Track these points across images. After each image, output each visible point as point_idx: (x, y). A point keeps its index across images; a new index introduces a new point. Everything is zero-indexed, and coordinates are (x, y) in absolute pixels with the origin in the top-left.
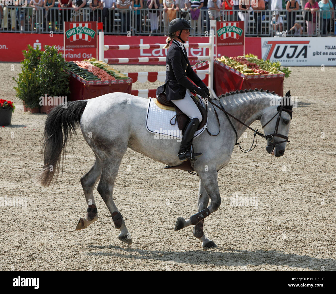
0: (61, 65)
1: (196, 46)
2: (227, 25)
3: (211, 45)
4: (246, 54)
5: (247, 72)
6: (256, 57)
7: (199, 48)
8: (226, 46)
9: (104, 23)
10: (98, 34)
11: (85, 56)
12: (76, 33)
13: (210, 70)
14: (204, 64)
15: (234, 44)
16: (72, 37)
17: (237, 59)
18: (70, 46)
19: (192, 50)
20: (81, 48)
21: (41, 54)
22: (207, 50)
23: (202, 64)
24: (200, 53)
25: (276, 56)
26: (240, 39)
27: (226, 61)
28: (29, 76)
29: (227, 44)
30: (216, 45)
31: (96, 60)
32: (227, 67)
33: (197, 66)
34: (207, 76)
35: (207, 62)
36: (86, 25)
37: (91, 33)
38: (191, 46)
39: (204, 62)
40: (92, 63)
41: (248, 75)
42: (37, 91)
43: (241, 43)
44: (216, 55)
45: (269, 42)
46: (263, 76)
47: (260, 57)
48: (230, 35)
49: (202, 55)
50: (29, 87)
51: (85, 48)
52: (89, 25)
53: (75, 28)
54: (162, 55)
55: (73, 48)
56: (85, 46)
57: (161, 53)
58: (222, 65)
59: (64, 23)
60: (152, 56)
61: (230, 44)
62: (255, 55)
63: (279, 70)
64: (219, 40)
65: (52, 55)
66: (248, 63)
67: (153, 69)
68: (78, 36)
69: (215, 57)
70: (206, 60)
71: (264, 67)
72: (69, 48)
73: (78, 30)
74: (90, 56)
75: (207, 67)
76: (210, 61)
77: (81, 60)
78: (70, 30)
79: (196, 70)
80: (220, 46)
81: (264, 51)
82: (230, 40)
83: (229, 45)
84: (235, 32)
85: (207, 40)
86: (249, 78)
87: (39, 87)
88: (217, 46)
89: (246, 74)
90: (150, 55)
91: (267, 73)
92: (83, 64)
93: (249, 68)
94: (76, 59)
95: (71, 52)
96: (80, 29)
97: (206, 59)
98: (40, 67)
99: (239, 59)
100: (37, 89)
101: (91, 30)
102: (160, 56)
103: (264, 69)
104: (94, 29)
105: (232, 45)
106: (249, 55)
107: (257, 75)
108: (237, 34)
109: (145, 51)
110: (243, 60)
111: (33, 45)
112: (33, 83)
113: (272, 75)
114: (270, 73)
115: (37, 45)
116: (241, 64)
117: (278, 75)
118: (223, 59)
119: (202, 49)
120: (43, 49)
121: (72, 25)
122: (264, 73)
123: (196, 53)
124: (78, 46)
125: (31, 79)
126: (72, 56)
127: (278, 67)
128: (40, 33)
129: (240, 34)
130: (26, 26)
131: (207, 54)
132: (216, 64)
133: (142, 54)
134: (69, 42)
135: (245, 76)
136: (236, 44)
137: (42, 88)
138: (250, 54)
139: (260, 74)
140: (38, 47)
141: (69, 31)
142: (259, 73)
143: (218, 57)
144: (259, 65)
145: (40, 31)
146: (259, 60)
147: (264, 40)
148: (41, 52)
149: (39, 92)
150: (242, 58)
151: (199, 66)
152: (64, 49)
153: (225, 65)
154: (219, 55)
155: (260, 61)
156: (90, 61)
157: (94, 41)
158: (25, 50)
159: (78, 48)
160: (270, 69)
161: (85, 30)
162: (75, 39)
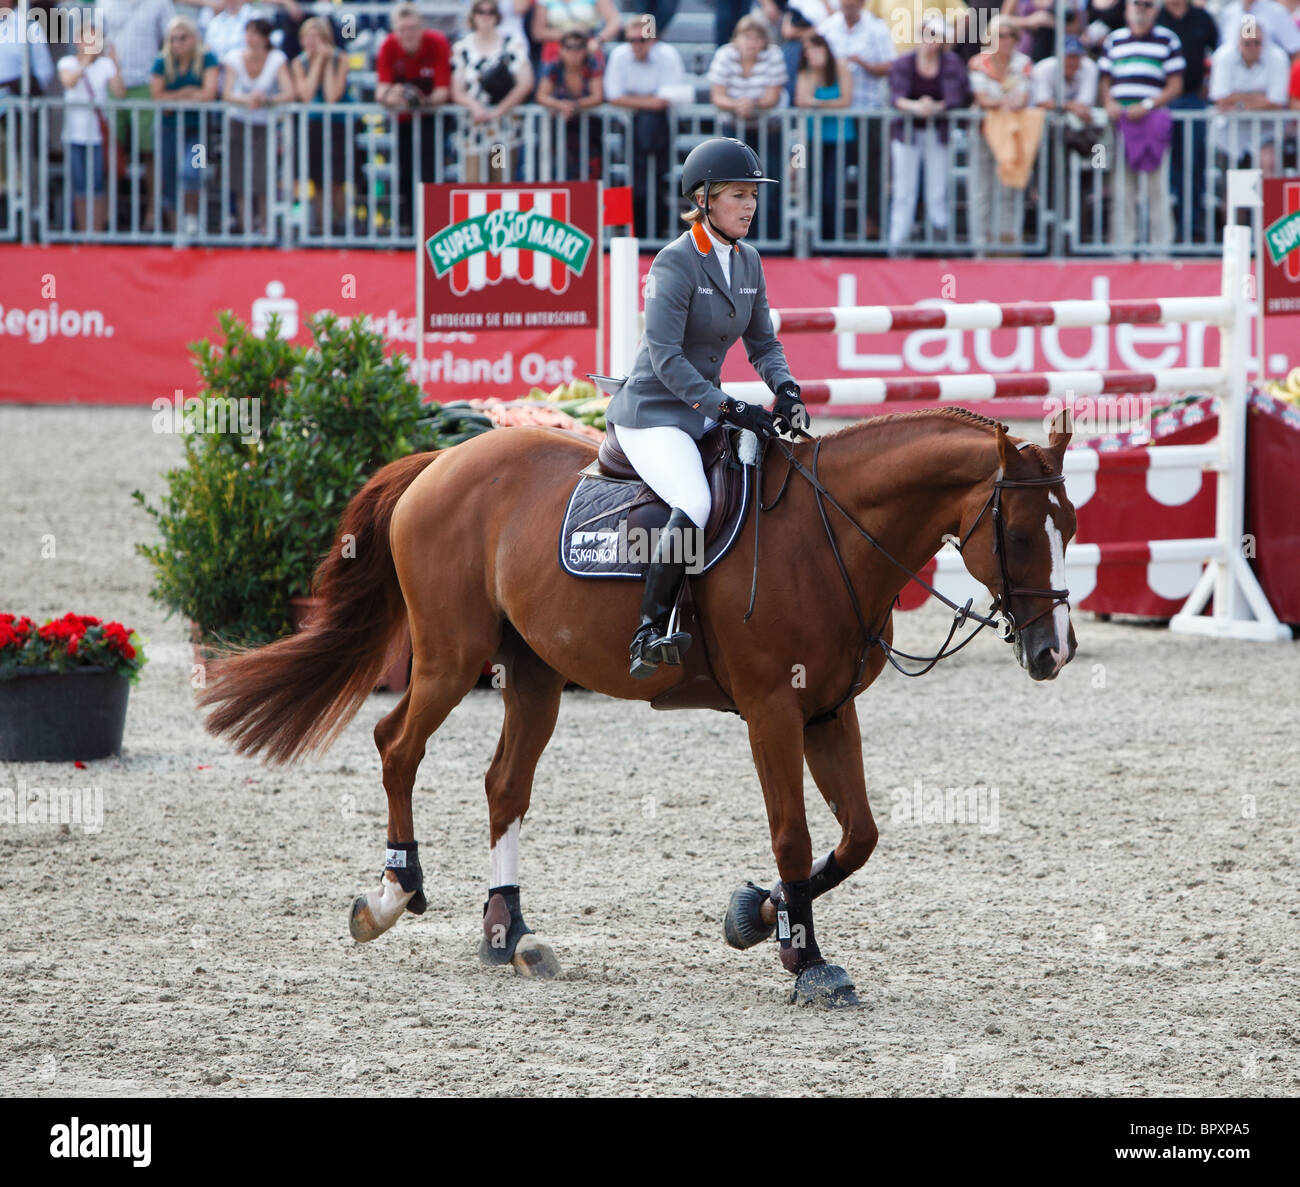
0: (399, 422)
1: (1149, 317)
3: (1232, 312)
7: (1164, 328)
10: (607, 251)
11: (533, 369)
12: (484, 248)
13: (1226, 447)
14: (1194, 416)
16: (461, 266)
18: (452, 320)
19: (1127, 334)
20: (510, 328)
21: (291, 363)
22: (1212, 338)
23: (1180, 415)
24: (1171, 355)
28: (225, 484)
30: (1257, 308)
31: (594, 395)
33: (1153, 425)
34: (1210, 479)
35: (1207, 405)
36: (543, 202)
37: (567, 242)
38: (1118, 317)
39: (1191, 401)
40: (572, 413)
42: (271, 566)
44: (1258, 366)
49: (1181, 362)
50: (221, 542)
51: (533, 327)
52: (557, 202)
53: (480, 221)
54: (962, 364)
55: (469, 329)
56: (533, 318)
57: (954, 356)
58: (1293, 420)
59: (419, 189)
60: (907, 370)
64: (1276, 278)
65: (351, 367)
68: (493, 265)
69: (1251, 376)
70: (1205, 395)
72: (445, 329)
73: (494, 232)
74: (561, 369)
75: (1207, 430)
76: (1227, 396)
77: (512, 392)
78: (450, 232)
80: (1280, 313)
87: (277, 544)
88: (1268, 314)
90: (891, 362)
92: (522, 418)
94: (482, 389)
95: (460, 351)
96: (507, 223)
97: (1208, 388)
98: (284, 434)
100: (268, 551)
101: (568, 231)
102: (947, 371)
104: (584, 220)
109: (867, 343)
111: (247, 315)
112: (249, 522)
115: (273, 312)
118: (1298, 383)
119: (1184, 329)
120: (305, 333)
121: (463, 204)
123: (1150, 351)
124: (494, 320)
125: (237, 500)
126: (465, 372)
128: (287, 244)
130: (214, 208)
131: (1211, 357)
132: (1262, 413)
133: (848, 357)
134: (443, 296)
137: (292, 548)
140: (274, 325)
141: (446, 235)
143: (1270, 375)
145: (287, 232)
148: (294, 353)
149: (278, 569)
151: (1168, 425)
152: (415, 331)
154: (1279, 363)
156: (562, 398)
157: (582, 289)
158: (204, 342)
159: (493, 328)
161: (537, 229)
162: (477, 278)
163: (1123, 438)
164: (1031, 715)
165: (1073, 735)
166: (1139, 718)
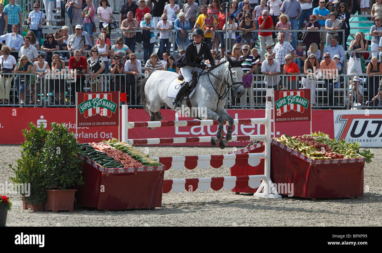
0: (72, 148)
1: (248, 122)
2: (288, 94)
3: (268, 121)
4: (313, 132)
5: (315, 155)
6: (327, 136)
7: (251, 125)
8: (287, 121)
9: (128, 93)
10: (121, 107)
11: (103, 135)
12: (92, 107)
13: (266, 153)
14: (259, 146)
15: (297, 119)
16: (86, 111)
17: (301, 139)
18: (84, 124)
19: (243, 127)
20: (98, 126)
21: (47, 134)
22: (263, 127)
23: (255, 146)
24: (253, 131)
25: (353, 135)
26: (306, 112)
27: (287, 142)
28: (31, 163)
29: (289, 119)
30: (273, 120)
31: (118, 142)
32: (289, 149)
33: (249, 148)
34: (263, 161)
35: (262, 143)
36: (106, 96)
37: (111, 106)
38: (240, 122)
39: (258, 142)
40: (112, 145)
41: (316, 159)
42: (41, 182)
43: (307, 118)
44: (274, 134)
45: (344, 117)
46: (336, 161)
47: (332, 136)
48: (292, 107)
49: (256, 133)
50: (30, 177)
51: (103, 125)
52: (109, 96)
53: (91, 101)
54: (204, 134)
55: (88, 126)
56: (103, 123)
57: (202, 132)
58: (282, 146)
59: (76, 94)
60: (191, 135)
61: (293, 119)
62: (326, 134)
63: (358, 152)
65: (61, 135)
66: (316, 144)
67: (192, 151)
68: (94, 111)
69: (272, 136)
70: (261, 141)
71: (338, 149)
72: (83, 126)
73: (94, 103)
74: (110, 135)
75: (262, 149)
76: (266, 141)
77: (98, 141)
78: (84, 103)
79: (247, 152)
80: (279, 122)
81: (338, 127)
82: (292, 114)
83: (291, 121)
84: (299, 104)
86: (318, 163)
87: (43, 177)
88: (276, 122)
89: (313, 158)
90: (188, 133)
91: (342, 157)
92: (101, 147)
93: (318, 151)
94: (92, 140)
95: (86, 131)
96: (97, 101)
97: (261, 139)
98: (45, 151)
99: (305, 139)
100: (41, 178)
101: (111, 103)
102: (201, 135)
103: (337, 151)
104: (115, 101)
105: (295, 121)
106: (317, 133)
107: (328, 159)
108: (302, 106)
109: (181, 129)
110: (310, 139)
111: (35, 123)
112: (36, 172)
113: (348, 160)
114: (346, 157)
115: (42, 122)
116: (308, 145)
117: (357, 159)
118: (283, 138)
119: (256, 125)
120: (49, 127)
121: (87, 97)
122: (337, 157)
123: (248, 130)
124: (94, 124)
125: (34, 167)
126: (87, 136)
127: (356, 149)
128: (45, 107)
129: (306, 106)
130: (28, 97)
131: (263, 132)
132: (275, 145)
133: (177, 132)
134: (83, 118)
135: (312, 160)
136: (301, 118)
137: (47, 178)
138: (319, 132)
139: (333, 158)
140: (42, 125)
141: (83, 104)
142: (332, 157)
143: (276, 136)
144: (332, 147)
145: (45, 103)
146: (331, 140)
147: (337, 113)
148: (47, 132)
149: (43, 183)
150: (308, 137)
151: (252, 148)
152: (76, 126)
153: (286, 147)
154: (278, 133)
155: (332, 142)
156: (110, 142)
157: (115, 116)
158: (26, 129)
159: (94, 126)
160: (345, 152)
161: (104, 103)
162: (90, 114)
163: (242, 151)
164: (221, 216)
165: (231, 221)
166: (246, 217)
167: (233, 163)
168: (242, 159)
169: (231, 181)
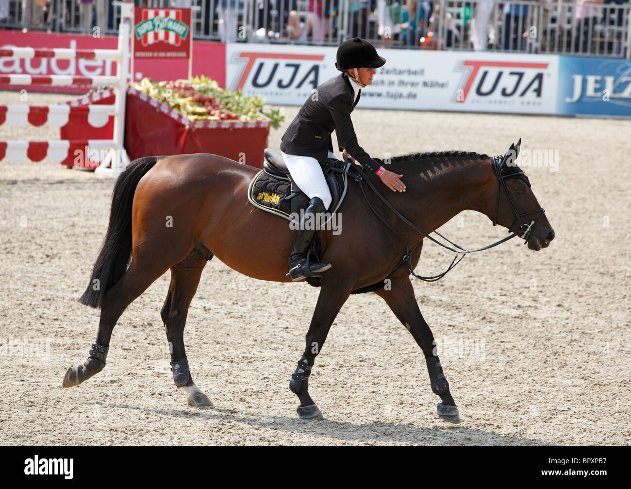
1: (91, 56)
2: (157, 14)
3: (122, 56)
4: (194, 76)
5: (194, 113)
6: (214, 85)
7: (96, 60)
8: (153, 58)
13: (118, 108)
14: (106, 94)
15: (169, 54)
17: (175, 87)
19: (83, 62)
22: (114, 65)
23: (101, 94)
24: (99, 71)
25: (255, 84)
27: (151, 90)
29: (156, 54)
30: (131, 55)
32: (154, 103)
33: (91, 97)
34: (111, 119)
35: (111, 91)
38: (79, 55)
39: (106, 89)
41: (196, 120)
43: (184, 54)
44: (131, 76)
45: (243, 55)
46: (226, 124)
47: (222, 84)
48: (161, 36)
49: (103, 74)
54: (19, 70)
57: (16, 67)
58: (143, 97)
61: (162, 54)
62: (213, 79)
63: (261, 111)
64: (139, 45)
66: (197, 96)
69: (128, 80)
70: (111, 86)
71: (229, 105)
75: (111, 100)
76: (119, 87)
79: (87, 105)
80: (140, 58)
81: (233, 71)
83: (158, 58)
84: (173, 31)
85: (113, 45)
86: (199, 125)
88: (135, 58)
89: (192, 118)
91: (236, 118)
93: (200, 106)
97: (110, 84)
99: (180, 88)
102: (13, 72)
103: (229, 109)
105: (165, 58)
106: (200, 78)
107: (215, 120)
108: (177, 36)
110: (188, 89)
113: (246, 123)
114: (243, 118)
116: (183, 97)
117: (258, 123)
118: (145, 84)
119: (104, 62)
122: (229, 117)
123: (91, 69)
127: (259, 107)
129: (183, 35)
131: (114, 72)
132: (132, 95)
135: (190, 121)
136: (174, 54)
138: (203, 77)
139: (222, 119)
142: (220, 116)
143: (135, 80)
144: (221, 102)
146: (220, 89)
147: (233, 49)
150: (186, 85)
151: (96, 97)
153: (149, 98)
154: (139, 76)
155: (222, 93)
160: (241, 111)
163: (80, 101)
164: (41, 203)
165: (57, 211)
166: (81, 206)
167: (64, 120)
168: (79, 115)
169: (59, 148)
